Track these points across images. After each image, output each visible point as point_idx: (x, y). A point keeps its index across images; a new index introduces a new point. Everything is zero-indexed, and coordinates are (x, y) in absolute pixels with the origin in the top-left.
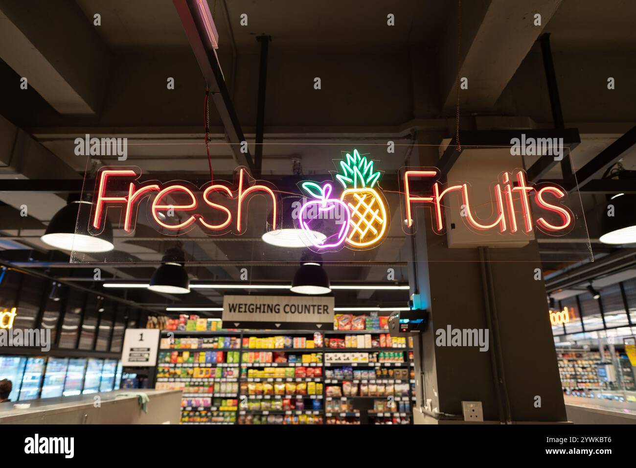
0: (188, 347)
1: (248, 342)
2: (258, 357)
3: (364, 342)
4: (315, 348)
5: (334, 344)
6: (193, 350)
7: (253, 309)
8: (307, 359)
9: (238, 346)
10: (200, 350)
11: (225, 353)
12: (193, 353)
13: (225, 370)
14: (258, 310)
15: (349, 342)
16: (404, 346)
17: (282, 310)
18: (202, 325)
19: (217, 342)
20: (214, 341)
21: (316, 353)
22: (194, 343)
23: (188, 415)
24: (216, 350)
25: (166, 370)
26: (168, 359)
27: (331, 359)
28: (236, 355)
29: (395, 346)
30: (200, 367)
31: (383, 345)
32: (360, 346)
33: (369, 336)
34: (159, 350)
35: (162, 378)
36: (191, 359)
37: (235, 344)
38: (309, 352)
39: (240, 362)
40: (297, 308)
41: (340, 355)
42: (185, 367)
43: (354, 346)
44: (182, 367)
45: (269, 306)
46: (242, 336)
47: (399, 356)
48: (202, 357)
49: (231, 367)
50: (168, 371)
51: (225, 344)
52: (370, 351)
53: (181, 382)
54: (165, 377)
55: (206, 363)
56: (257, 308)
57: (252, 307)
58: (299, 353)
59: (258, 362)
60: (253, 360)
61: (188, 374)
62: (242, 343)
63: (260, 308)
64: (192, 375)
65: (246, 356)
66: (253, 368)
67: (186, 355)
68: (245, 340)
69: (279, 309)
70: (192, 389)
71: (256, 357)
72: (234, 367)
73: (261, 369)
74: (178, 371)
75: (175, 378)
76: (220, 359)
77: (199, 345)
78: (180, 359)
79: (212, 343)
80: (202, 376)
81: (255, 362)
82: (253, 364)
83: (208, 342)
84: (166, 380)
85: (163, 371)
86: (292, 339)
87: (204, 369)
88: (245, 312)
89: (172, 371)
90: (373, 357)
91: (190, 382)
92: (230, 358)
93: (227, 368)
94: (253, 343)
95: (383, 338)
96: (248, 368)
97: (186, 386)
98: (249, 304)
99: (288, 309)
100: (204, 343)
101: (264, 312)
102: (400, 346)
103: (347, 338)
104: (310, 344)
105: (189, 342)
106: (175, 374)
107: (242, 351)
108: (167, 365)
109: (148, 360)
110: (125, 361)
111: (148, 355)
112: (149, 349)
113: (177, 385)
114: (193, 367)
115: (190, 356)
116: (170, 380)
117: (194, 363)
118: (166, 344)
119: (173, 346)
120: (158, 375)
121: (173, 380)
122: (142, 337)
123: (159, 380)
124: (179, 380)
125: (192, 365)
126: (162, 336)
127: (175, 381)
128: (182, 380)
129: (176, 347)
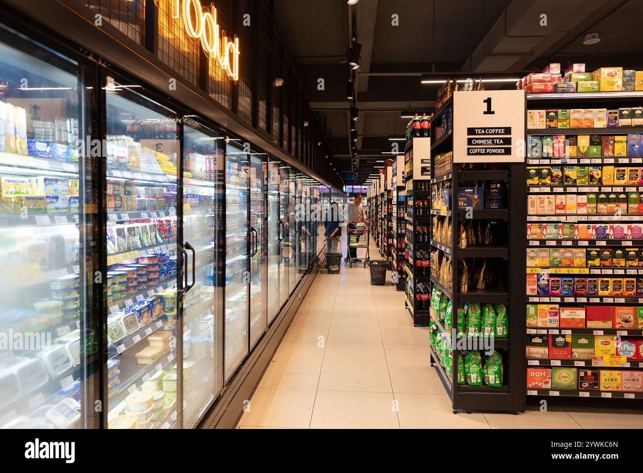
0: (586, 124)
6: (599, 130)
12: (599, 138)
18: (612, 81)
22: (599, 118)
23: (599, 255)
25: (545, 172)
26: (546, 150)
30: (616, 165)
34: (529, 133)
35: (538, 186)
36: (595, 150)
42: (584, 166)
44: (578, 165)
48: (620, 146)
50: (550, 173)
53: (578, 194)
54: (544, 185)
55: (629, 157)
61: (592, 177)
64: (600, 180)
67: (584, 141)
70: (603, 207)
74: (572, 173)
75: (565, 187)
77: (610, 121)
78: (572, 150)
80: (623, 182)
83: (631, 116)
84: (548, 190)
85: (539, 174)
87: (626, 169)
89: (557, 172)
91: (600, 193)
97: (589, 201)
100: (622, 117)
105: (589, 115)
106: (565, 178)
108: (547, 162)
109: (508, 152)
110: (460, 154)
111: (508, 141)
112: (508, 130)
113: (571, 201)
114: (602, 165)
115: (592, 143)
116: (556, 190)
117: (602, 157)
118: (538, 120)
119: (552, 124)
120: (529, 182)
121: (561, 190)
122: (489, 107)
123: (533, 190)
124: (574, 190)
125: (599, 161)
126: (531, 105)
127: (565, 193)
128: (581, 190)
129: (560, 125)
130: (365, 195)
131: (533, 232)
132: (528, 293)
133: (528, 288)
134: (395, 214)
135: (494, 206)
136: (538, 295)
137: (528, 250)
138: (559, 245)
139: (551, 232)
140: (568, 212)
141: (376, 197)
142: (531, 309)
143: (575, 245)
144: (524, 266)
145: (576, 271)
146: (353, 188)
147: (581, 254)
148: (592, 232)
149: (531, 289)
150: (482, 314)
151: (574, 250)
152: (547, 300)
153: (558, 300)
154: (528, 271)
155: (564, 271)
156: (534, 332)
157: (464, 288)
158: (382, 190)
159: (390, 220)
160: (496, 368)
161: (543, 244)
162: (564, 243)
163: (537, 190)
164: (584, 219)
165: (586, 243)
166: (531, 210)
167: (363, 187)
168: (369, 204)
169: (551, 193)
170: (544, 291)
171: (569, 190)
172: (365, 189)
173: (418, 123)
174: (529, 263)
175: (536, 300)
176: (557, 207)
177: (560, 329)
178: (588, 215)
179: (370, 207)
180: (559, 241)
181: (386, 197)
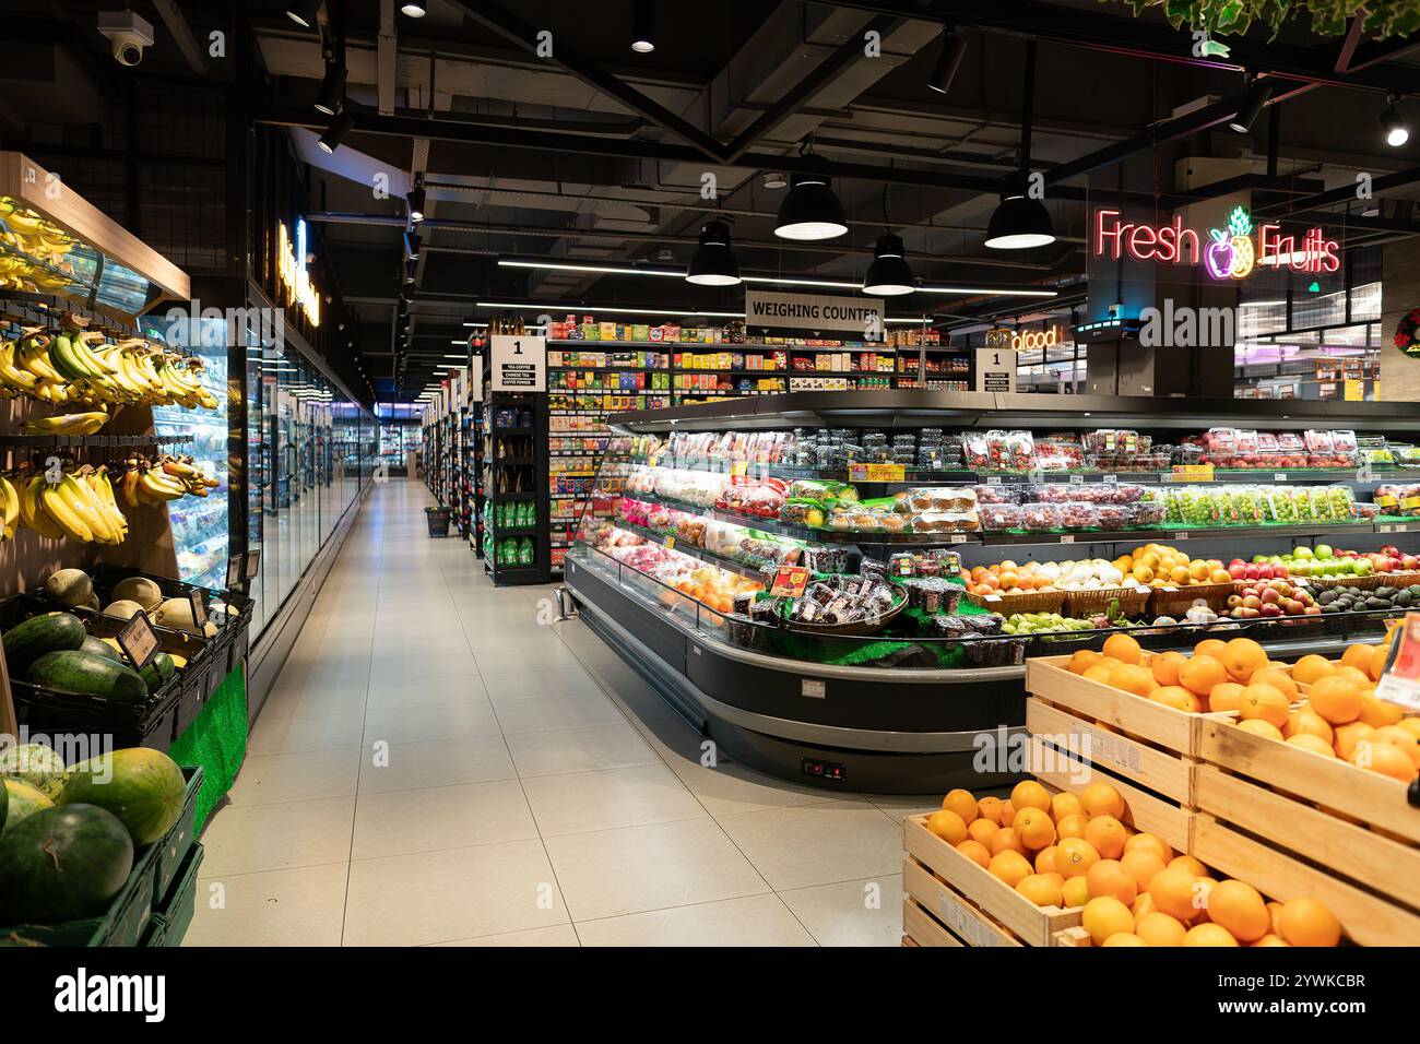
0: (591, 364)
1: (681, 360)
2: (697, 381)
3: (840, 363)
4: (776, 371)
5: (801, 365)
6: (600, 368)
7: (785, 311)
8: (765, 386)
9: (666, 366)
10: (609, 370)
11: (648, 375)
12: (600, 374)
13: (649, 399)
14: (792, 313)
15: (821, 363)
16: (892, 370)
17: (821, 314)
18: (609, 332)
19: (636, 357)
20: (631, 358)
21: (778, 377)
22: (600, 360)
24: (635, 370)
25: (562, 399)
26: (563, 382)
27: (798, 385)
28: (665, 378)
29: (880, 369)
30: (612, 395)
31: (865, 367)
32: (836, 368)
33: (849, 355)
34: (549, 369)
35: (557, 409)
36: (597, 383)
37: (662, 362)
38: (767, 375)
39: (672, 387)
40: (839, 312)
41: (810, 380)
42: (589, 395)
43: (827, 368)
44: (586, 394)
45: (804, 307)
46: (671, 351)
47: (884, 383)
48: (615, 381)
49: (658, 396)
50: (565, 400)
51: (648, 361)
52: (849, 376)
53: (586, 416)
54: (562, 409)
55: (621, 389)
56: (790, 310)
57: (783, 308)
58: (755, 377)
59: (698, 389)
60: (690, 386)
61: (595, 404)
62: (671, 361)
63: (794, 310)
64: (602, 406)
65: (679, 380)
66: (691, 397)
67: (589, 376)
68: (677, 356)
69: (817, 313)
70: (603, 426)
71: (694, 382)
72: (662, 395)
73: (702, 397)
74: (581, 400)
75: (577, 411)
76: (642, 383)
77: (607, 362)
78: (580, 383)
79: (629, 359)
80: (617, 407)
81: (694, 389)
82: (690, 391)
83: (622, 359)
84: (564, 412)
85: (557, 400)
86: (744, 356)
87: (620, 398)
88: (775, 314)
89: (570, 399)
90: (852, 384)
91: (600, 416)
92: (656, 383)
93: (652, 396)
94: (687, 360)
95: (865, 358)
96: (684, 397)
97: (594, 421)
98: (779, 304)
99: (828, 313)
100: (616, 359)
101: (799, 315)
102: (886, 370)
103: (819, 357)
104: (769, 365)
105: (593, 358)
106: (576, 404)
107: (672, 372)
108: (563, 391)
109: (533, 383)
110: (497, 384)
111: (533, 375)
112: (533, 367)
113: (581, 421)
114: (603, 395)
115: (595, 378)
116: (569, 413)
117: (603, 389)
118: (556, 359)
119: (567, 363)
120: (551, 406)
121: (574, 413)
122: (518, 348)
123: (552, 412)
124: (583, 413)
125: (600, 392)
126: (550, 347)
127: (577, 415)
128: (588, 413)
129: (572, 364)
130: (418, 422)
131: (553, 445)
132: (551, 491)
133: (551, 487)
134: (460, 445)
135: (527, 425)
136: (559, 493)
137: (551, 459)
138: (573, 455)
139: (566, 444)
140: (579, 429)
141: (438, 424)
142: (553, 504)
143: (584, 455)
144: (548, 470)
145: (585, 474)
146: (393, 409)
147: (588, 462)
148: (596, 444)
149: (553, 488)
150: (516, 509)
151: (584, 458)
152: (565, 496)
153: (573, 496)
154: (551, 474)
155: (576, 474)
156: (555, 521)
157: (503, 490)
158: (446, 413)
159: (455, 456)
160: (527, 551)
161: (561, 455)
162: (576, 453)
163: (556, 412)
164: (590, 434)
165: (592, 453)
166: (552, 428)
167: (414, 406)
168: (427, 439)
169: (567, 415)
170: (563, 490)
171: (579, 412)
172: (418, 410)
173: (478, 340)
174: (551, 468)
175: (557, 496)
176: (571, 426)
177: (575, 518)
178: (593, 431)
179: (428, 445)
180: (573, 452)
181: (450, 422)
